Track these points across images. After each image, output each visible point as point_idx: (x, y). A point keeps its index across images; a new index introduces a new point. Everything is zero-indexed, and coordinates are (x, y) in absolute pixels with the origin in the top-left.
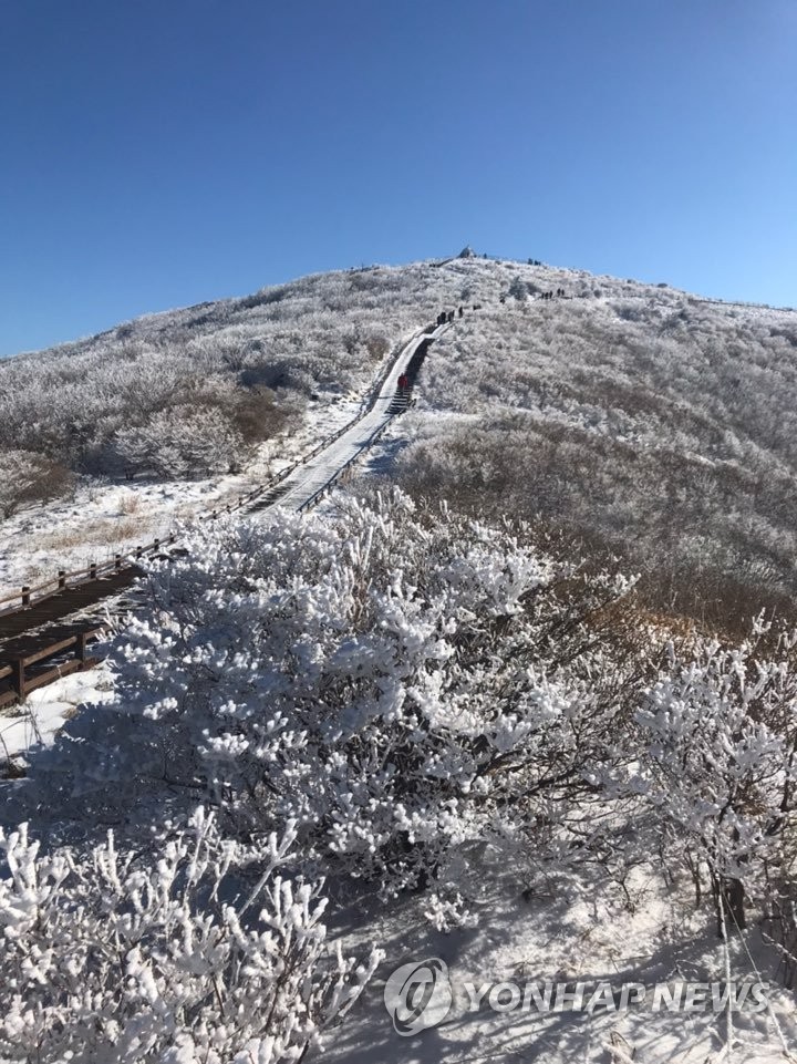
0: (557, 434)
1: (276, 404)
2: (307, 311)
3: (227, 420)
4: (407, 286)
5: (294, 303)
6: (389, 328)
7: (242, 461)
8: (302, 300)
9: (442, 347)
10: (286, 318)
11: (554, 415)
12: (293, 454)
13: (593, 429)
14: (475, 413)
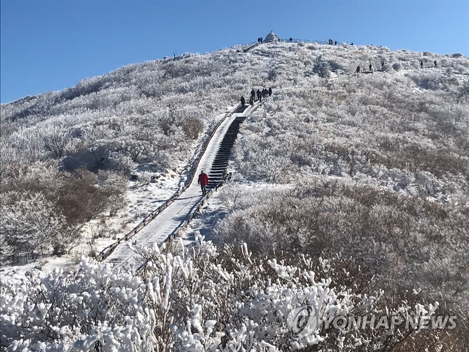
0: (368, 198)
1: (97, 186)
2: (124, 99)
3: (50, 204)
4: (217, 70)
5: (112, 93)
6: (202, 110)
7: (66, 242)
8: (119, 89)
9: (253, 124)
10: (105, 107)
11: (364, 181)
12: (115, 233)
13: (403, 192)
14: (289, 182)
